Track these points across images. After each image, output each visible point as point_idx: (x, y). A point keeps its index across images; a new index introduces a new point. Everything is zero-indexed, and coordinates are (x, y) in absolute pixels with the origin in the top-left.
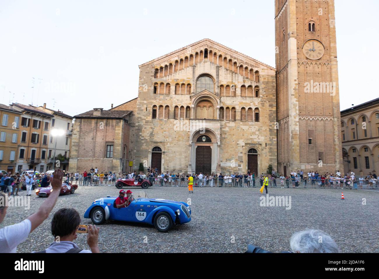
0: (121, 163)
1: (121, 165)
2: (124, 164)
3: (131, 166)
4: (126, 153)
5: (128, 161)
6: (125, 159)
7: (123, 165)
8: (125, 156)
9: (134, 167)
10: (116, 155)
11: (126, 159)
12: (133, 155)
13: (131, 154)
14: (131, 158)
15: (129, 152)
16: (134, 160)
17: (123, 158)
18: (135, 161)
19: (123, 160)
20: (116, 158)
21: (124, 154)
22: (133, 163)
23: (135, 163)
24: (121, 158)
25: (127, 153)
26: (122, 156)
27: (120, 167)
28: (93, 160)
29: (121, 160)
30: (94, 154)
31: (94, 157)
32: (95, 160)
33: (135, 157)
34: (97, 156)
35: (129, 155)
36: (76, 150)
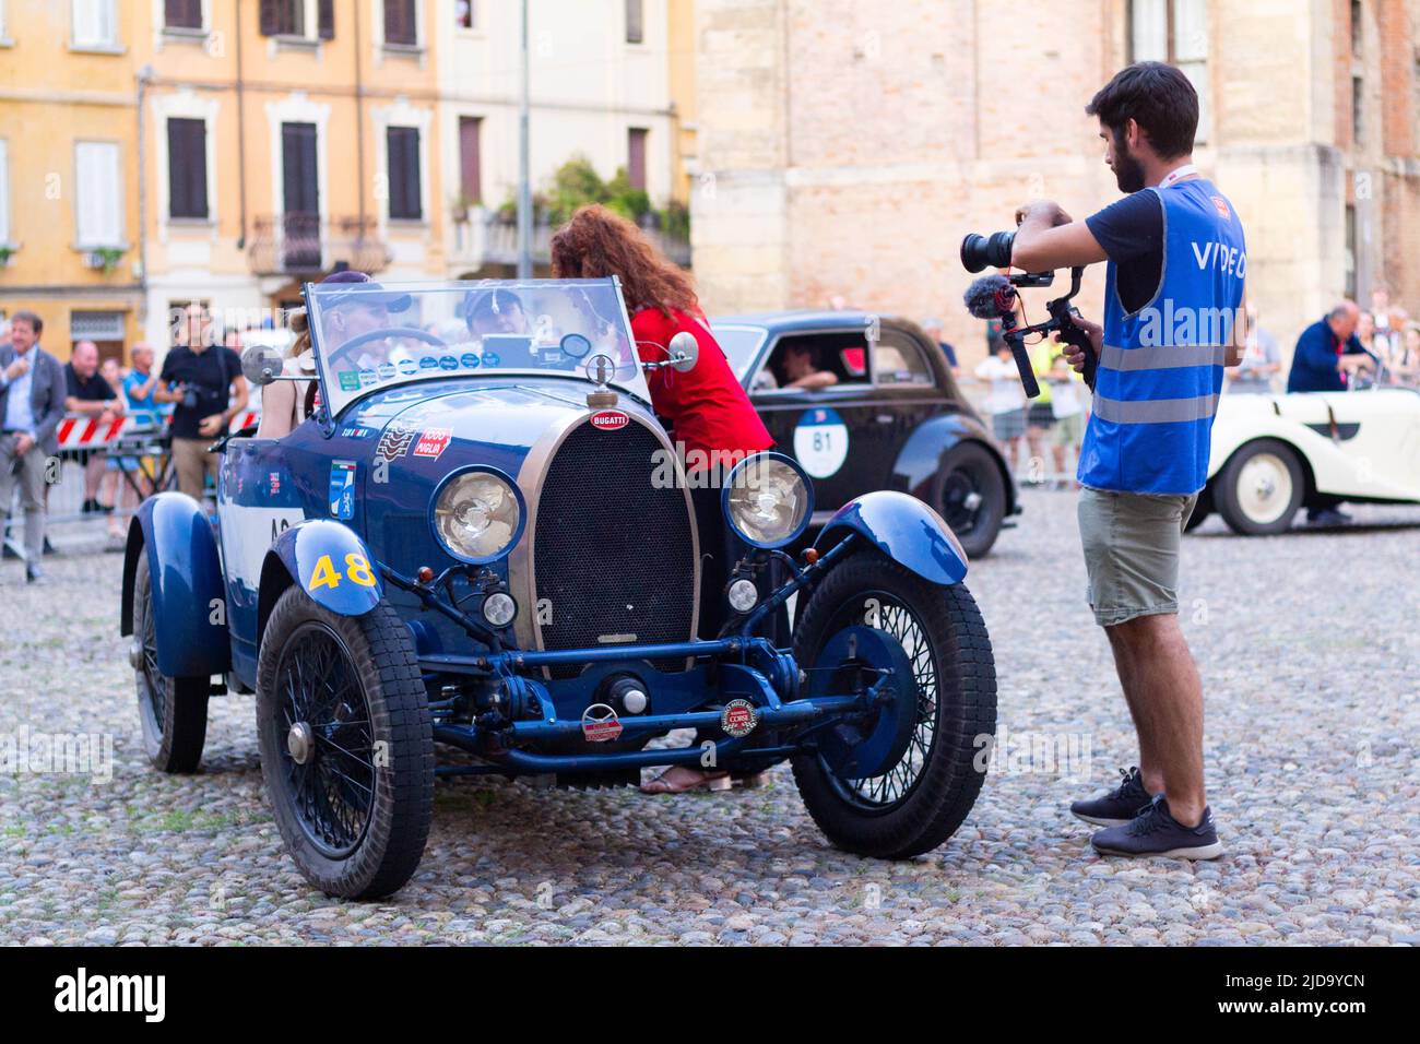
1: (1323, 228)
6: (1376, 155)
8: (1374, 121)
17: (1340, 143)
19: (1349, 174)
20: (1252, 145)
21: (1358, 94)
24: (1327, 138)
26: (1329, 115)
27: (1324, 255)
28: (964, 181)
29: (1323, 174)
30: (977, 113)
31: (978, 148)
32: (998, 183)
34: (1008, 128)
35: (1412, 110)
36: (761, 78)
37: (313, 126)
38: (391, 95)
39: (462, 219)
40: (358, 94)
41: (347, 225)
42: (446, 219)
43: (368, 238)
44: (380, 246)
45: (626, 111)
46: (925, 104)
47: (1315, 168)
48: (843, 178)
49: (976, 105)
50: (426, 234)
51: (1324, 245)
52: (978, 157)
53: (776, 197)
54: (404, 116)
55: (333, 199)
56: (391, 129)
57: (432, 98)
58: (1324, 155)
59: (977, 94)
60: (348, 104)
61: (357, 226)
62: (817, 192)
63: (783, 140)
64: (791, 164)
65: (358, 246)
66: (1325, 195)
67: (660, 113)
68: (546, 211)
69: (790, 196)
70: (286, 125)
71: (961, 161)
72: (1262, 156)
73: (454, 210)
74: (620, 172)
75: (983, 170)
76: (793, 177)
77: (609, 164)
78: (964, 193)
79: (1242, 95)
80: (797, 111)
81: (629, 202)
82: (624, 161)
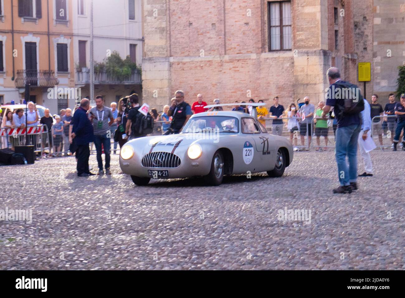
0: (325, 70)
3: (365, 83)
4: (341, 31)
5: (354, 61)
6: (342, 53)
8: (341, 43)
9: (379, 83)
10: (303, 37)
11: (346, 52)
13: (361, 35)
14: (365, 49)
15: (352, 26)
16: (375, 55)
17: (331, 49)
18: (378, 59)
19: (333, 58)
20: (304, 50)
21: (336, 36)
22: (372, 69)
23: (379, 67)
24: (326, 48)
25: (347, 32)
26: (327, 41)
27: (325, 83)
28: (221, 61)
29: (325, 58)
30: (225, 41)
31: (225, 51)
32: (231, 61)
33: (380, 43)
34: (234, 45)
35: (353, 39)
36: (162, 30)
37: (35, 43)
38: (59, 35)
39: (79, 71)
40: (49, 34)
41: (45, 73)
42: (75, 71)
43: (51, 77)
44: (56, 79)
45: (130, 39)
46: (209, 38)
47: (322, 57)
48: (186, 60)
49: (225, 38)
50: (69, 75)
51: (325, 79)
52: (225, 54)
53: (166, 66)
54: (62, 40)
55: (41, 65)
56: (58, 44)
57: (71, 35)
58: (325, 53)
59: (225, 35)
60: (46, 37)
61: (48, 73)
62: (179, 64)
63: (169, 49)
64: (171, 56)
65: (48, 80)
66: (325, 65)
67: (139, 40)
68: (105, 69)
69: (171, 65)
70: (26, 43)
71: (220, 55)
72: (307, 53)
73: (77, 69)
74: (127, 57)
75: (227, 58)
76: (172, 60)
77: (124, 54)
78: (221, 64)
79: (301, 36)
80: (173, 40)
81: (130, 66)
82: (128, 54)
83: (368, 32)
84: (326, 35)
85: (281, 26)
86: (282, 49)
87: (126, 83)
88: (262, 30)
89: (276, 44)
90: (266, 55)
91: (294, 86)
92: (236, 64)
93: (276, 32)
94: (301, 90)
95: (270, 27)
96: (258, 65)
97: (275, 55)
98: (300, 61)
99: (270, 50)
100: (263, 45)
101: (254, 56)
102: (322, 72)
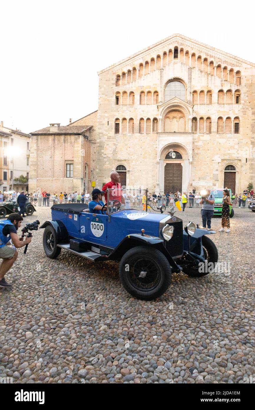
0: (82, 183)
1: (82, 185)
2: (86, 185)
3: (93, 187)
4: (87, 173)
5: (90, 181)
7: (84, 186)
8: (87, 176)
11: (88, 178)
12: (95, 175)
13: (93, 174)
14: (94, 178)
15: (90, 171)
16: (96, 180)
17: (84, 178)
18: (97, 181)
19: (84, 180)
21: (86, 174)
22: (96, 183)
24: (82, 177)
25: (89, 173)
27: (82, 187)
30: (54, 174)
31: (54, 177)
32: (55, 180)
33: (98, 176)
34: (56, 175)
35: (91, 175)
36: (35, 170)
38: (4, 169)
40: (1, 169)
42: (9, 180)
43: (2, 182)
45: (27, 171)
46: (49, 173)
48: (42, 179)
50: (7, 181)
51: (82, 186)
53: (36, 180)
54: (5, 171)
57: (8, 169)
58: (82, 179)
59: (54, 172)
62: (40, 180)
63: (37, 175)
66: (82, 182)
67: (29, 172)
68: (19, 179)
69: (37, 180)
71: (52, 178)
72: (77, 179)
75: (54, 179)
76: (38, 179)
77: (25, 175)
78: (52, 180)
79: (75, 174)
80: (38, 173)
81: (27, 179)
82: (26, 175)
83: (94, 173)
84: (82, 174)
85: (70, 171)
86: (70, 177)
87: (25, 184)
88: (64, 171)
89: (68, 176)
90: (66, 178)
91: (73, 187)
92: (56, 181)
93: (68, 172)
94: (75, 189)
95: (67, 171)
96: (63, 181)
97: (68, 179)
98: (75, 181)
99: (67, 177)
100: (65, 176)
101: (62, 179)
102: (81, 184)
